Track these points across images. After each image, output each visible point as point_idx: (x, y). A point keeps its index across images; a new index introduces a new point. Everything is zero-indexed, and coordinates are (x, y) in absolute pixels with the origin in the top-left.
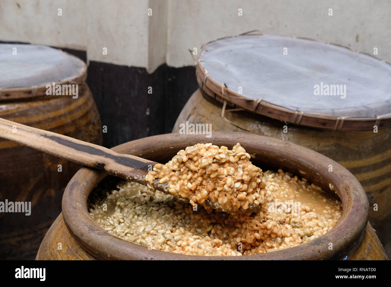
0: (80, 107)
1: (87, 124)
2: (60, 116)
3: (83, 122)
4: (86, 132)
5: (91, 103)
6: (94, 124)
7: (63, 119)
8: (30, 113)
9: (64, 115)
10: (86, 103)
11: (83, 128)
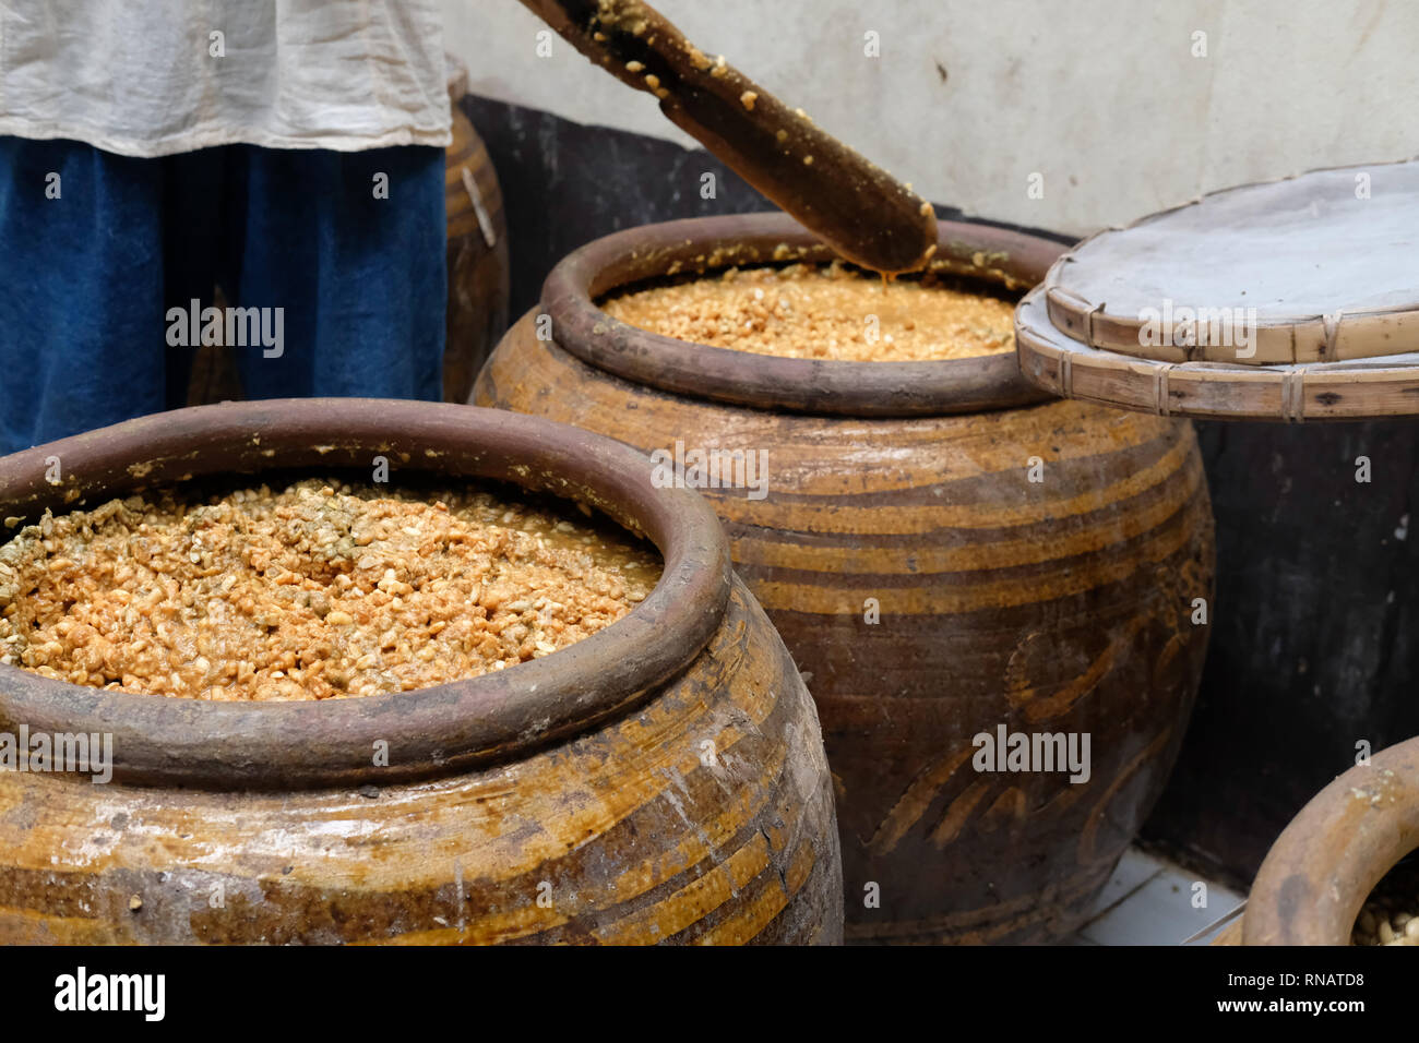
0: (1159, 488)
1: (1178, 557)
2: (1087, 518)
3: (1165, 547)
4: (1169, 585)
5: (1196, 474)
6: (1197, 558)
7: (1098, 529)
8: (984, 492)
9: (1102, 515)
10: (1180, 475)
11: (1162, 570)
